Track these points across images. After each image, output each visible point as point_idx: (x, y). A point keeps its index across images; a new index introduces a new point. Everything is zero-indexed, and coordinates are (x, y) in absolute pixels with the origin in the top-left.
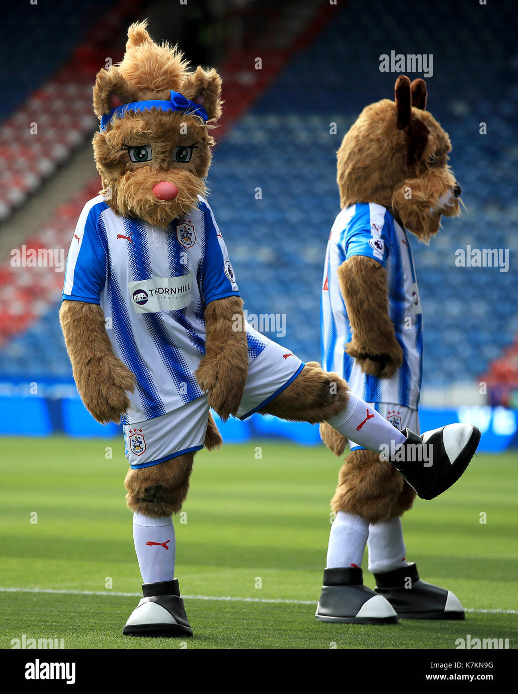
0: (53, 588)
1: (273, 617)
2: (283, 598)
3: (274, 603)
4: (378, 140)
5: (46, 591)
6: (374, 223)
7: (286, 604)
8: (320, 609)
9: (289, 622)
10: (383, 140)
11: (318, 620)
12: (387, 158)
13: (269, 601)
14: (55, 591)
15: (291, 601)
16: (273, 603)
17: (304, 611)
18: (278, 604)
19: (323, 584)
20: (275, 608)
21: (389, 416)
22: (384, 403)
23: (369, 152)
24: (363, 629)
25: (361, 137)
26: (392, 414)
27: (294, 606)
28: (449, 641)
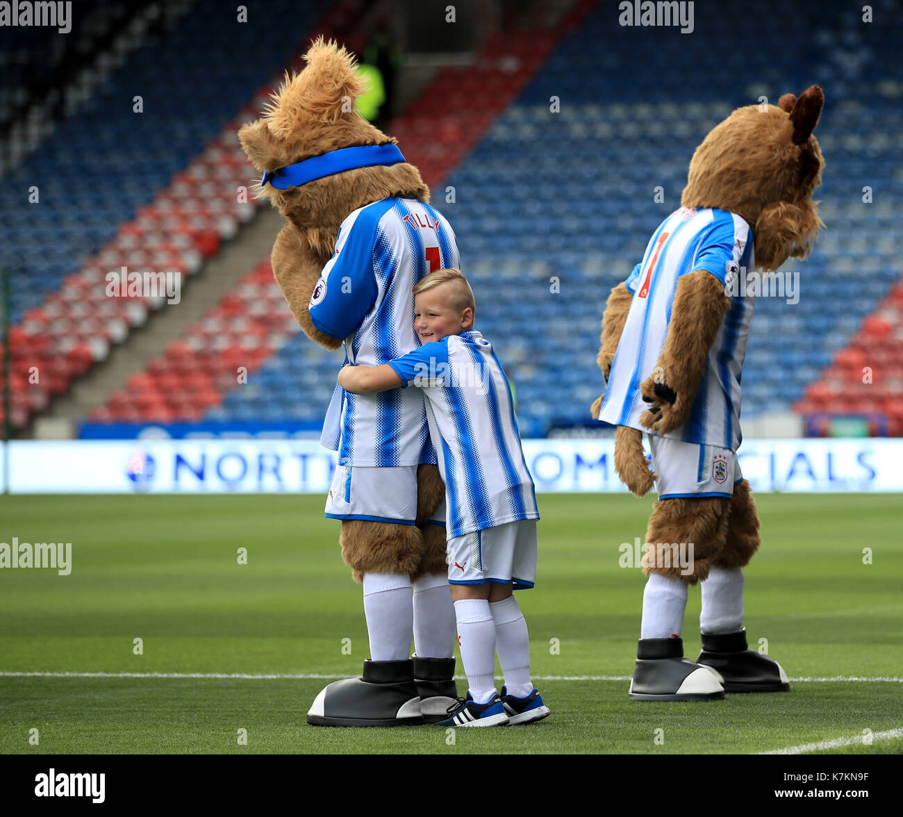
0: (320, 673)
1: (580, 697)
2: (589, 674)
3: (579, 680)
4: (770, 147)
5: (312, 676)
6: (740, 239)
7: (593, 681)
8: (633, 687)
9: (598, 703)
10: (775, 149)
11: (632, 698)
12: (774, 170)
13: (572, 679)
14: (321, 677)
15: (599, 678)
16: (577, 681)
17: (615, 689)
18: (583, 681)
19: (636, 657)
20: (581, 686)
21: (715, 460)
22: (710, 446)
23: (754, 156)
24: (684, 706)
25: (745, 137)
26: (718, 459)
27: (603, 683)
28: (786, 716)
